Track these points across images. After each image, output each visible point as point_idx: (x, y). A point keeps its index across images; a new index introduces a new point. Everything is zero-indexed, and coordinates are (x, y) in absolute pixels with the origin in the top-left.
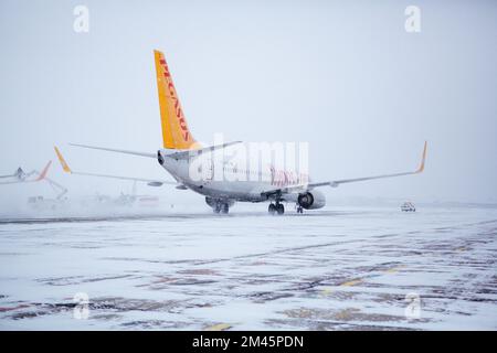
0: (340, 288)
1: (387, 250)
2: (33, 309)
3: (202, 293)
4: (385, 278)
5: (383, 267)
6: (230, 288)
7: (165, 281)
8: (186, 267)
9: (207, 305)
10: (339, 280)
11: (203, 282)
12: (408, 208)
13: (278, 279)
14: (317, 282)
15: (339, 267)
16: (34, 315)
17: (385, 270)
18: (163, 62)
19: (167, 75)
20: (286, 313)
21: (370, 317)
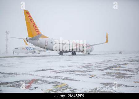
0: (116, 68)
1: (125, 61)
2: (59, 72)
3: (90, 69)
4: (125, 66)
5: (125, 64)
6: (95, 68)
7: (83, 67)
8: (87, 64)
9: (91, 71)
10: (116, 67)
11: (90, 67)
12: (121, 53)
13: (104, 66)
14: (112, 67)
15: (116, 64)
16: (59, 73)
17: (125, 65)
18: (28, 13)
19: (30, 16)
20: (106, 73)
21: (122, 74)
